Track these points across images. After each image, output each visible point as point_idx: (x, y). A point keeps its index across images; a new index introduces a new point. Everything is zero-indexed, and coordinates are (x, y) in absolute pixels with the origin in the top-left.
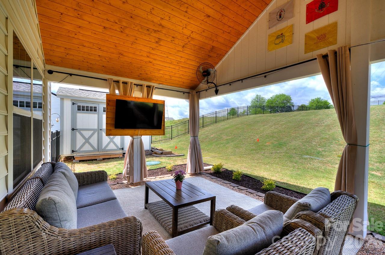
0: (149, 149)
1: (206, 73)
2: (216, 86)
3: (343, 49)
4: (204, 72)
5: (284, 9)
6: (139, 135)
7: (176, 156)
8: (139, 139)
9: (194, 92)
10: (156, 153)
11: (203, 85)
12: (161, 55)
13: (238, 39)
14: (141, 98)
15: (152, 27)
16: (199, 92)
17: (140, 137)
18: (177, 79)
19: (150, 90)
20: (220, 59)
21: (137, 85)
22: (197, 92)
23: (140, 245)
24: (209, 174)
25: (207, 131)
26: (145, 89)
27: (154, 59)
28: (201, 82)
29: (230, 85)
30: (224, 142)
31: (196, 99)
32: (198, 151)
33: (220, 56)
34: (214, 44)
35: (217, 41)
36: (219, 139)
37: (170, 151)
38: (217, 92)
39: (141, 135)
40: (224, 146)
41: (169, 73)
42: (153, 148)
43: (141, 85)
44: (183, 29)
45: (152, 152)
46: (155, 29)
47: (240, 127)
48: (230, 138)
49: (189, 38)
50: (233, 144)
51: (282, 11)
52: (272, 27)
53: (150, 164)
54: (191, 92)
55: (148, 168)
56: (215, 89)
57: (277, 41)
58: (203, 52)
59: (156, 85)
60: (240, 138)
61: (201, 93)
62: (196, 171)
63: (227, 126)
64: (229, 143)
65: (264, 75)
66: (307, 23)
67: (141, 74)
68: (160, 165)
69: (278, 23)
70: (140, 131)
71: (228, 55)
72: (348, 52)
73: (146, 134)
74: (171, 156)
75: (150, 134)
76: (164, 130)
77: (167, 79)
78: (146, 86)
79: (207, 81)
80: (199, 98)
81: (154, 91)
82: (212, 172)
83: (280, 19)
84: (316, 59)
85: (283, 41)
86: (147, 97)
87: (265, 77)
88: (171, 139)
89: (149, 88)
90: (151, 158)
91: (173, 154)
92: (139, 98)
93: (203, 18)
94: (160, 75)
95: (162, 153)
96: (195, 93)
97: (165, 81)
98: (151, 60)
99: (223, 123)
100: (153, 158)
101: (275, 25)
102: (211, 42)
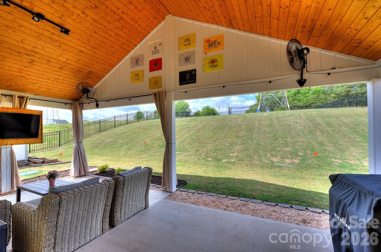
0: (24, 159)
1: (86, 91)
2: (96, 101)
3: (162, 92)
4: (83, 90)
5: (139, 58)
6: (9, 145)
7: (62, 163)
8: (9, 149)
9: (77, 103)
10: (35, 163)
11: (84, 100)
12: (36, 72)
13: (112, 68)
14: (10, 108)
15: (23, 51)
16: (82, 104)
17: (10, 146)
18: (57, 92)
19: (23, 101)
20: (99, 80)
21: (6, 96)
22: (80, 104)
23: (10, 217)
24: (94, 174)
25: (104, 136)
26: (17, 100)
27: (27, 75)
28: (81, 97)
29: (107, 102)
30: (119, 146)
31: (79, 110)
32: (83, 155)
33: (99, 78)
34: (91, 69)
35: (93, 68)
36: (114, 143)
37: (56, 158)
38: (97, 106)
39: (12, 145)
40: (118, 149)
41: (47, 87)
42: (30, 158)
43: (12, 96)
44: (58, 56)
45: (30, 161)
46: (27, 53)
47: (137, 131)
48: (125, 141)
49: (65, 63)
50: (126, 147)
51: (138, 59)
52: (133, 67)
53: (26, 174)
54: (73, 103)
55: (21, 179)
56: (96, 103)
57: (136, 78)
58: (81, 74)
59: (30, 96)
60: (134, 141)
61: (84, 105)
62: (80, 174)
63: (125, 130)
64: (123, 146)
65: (129, 98)
66: (150, 72)
67: (10, 85)
68: (40, 174)
69: (135, 66)
70: (10, 141)
71: (105, 78)
72: (165, 93)
73: (18, 143)
74: (56, 164)
75: (24, 142)
76: (42, 138)
77: (44, 91)
78: (18, 97)
79: (88, 96)
80: (82, 108)
81: (28, 101)
82: (98, 172)
83: (137, 64)
84: (151, 95)
85: (138, 79)
86: (19, 108)
87: (130, 100)
88: (59, 146)
89: (21, 98)
90: (28, 169)
91: (60, 161)
92: (8, 108)
93: (77, 52)
94: (36, 88)
95: (43, 162)
96: (78, 105)
97: (43, 93)
98: (23, 75)
99: (121, 128)
100: (31, 169)
101: (134, 67)
102: (88, 68)
